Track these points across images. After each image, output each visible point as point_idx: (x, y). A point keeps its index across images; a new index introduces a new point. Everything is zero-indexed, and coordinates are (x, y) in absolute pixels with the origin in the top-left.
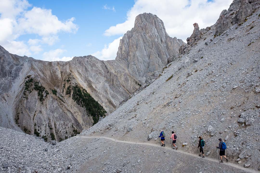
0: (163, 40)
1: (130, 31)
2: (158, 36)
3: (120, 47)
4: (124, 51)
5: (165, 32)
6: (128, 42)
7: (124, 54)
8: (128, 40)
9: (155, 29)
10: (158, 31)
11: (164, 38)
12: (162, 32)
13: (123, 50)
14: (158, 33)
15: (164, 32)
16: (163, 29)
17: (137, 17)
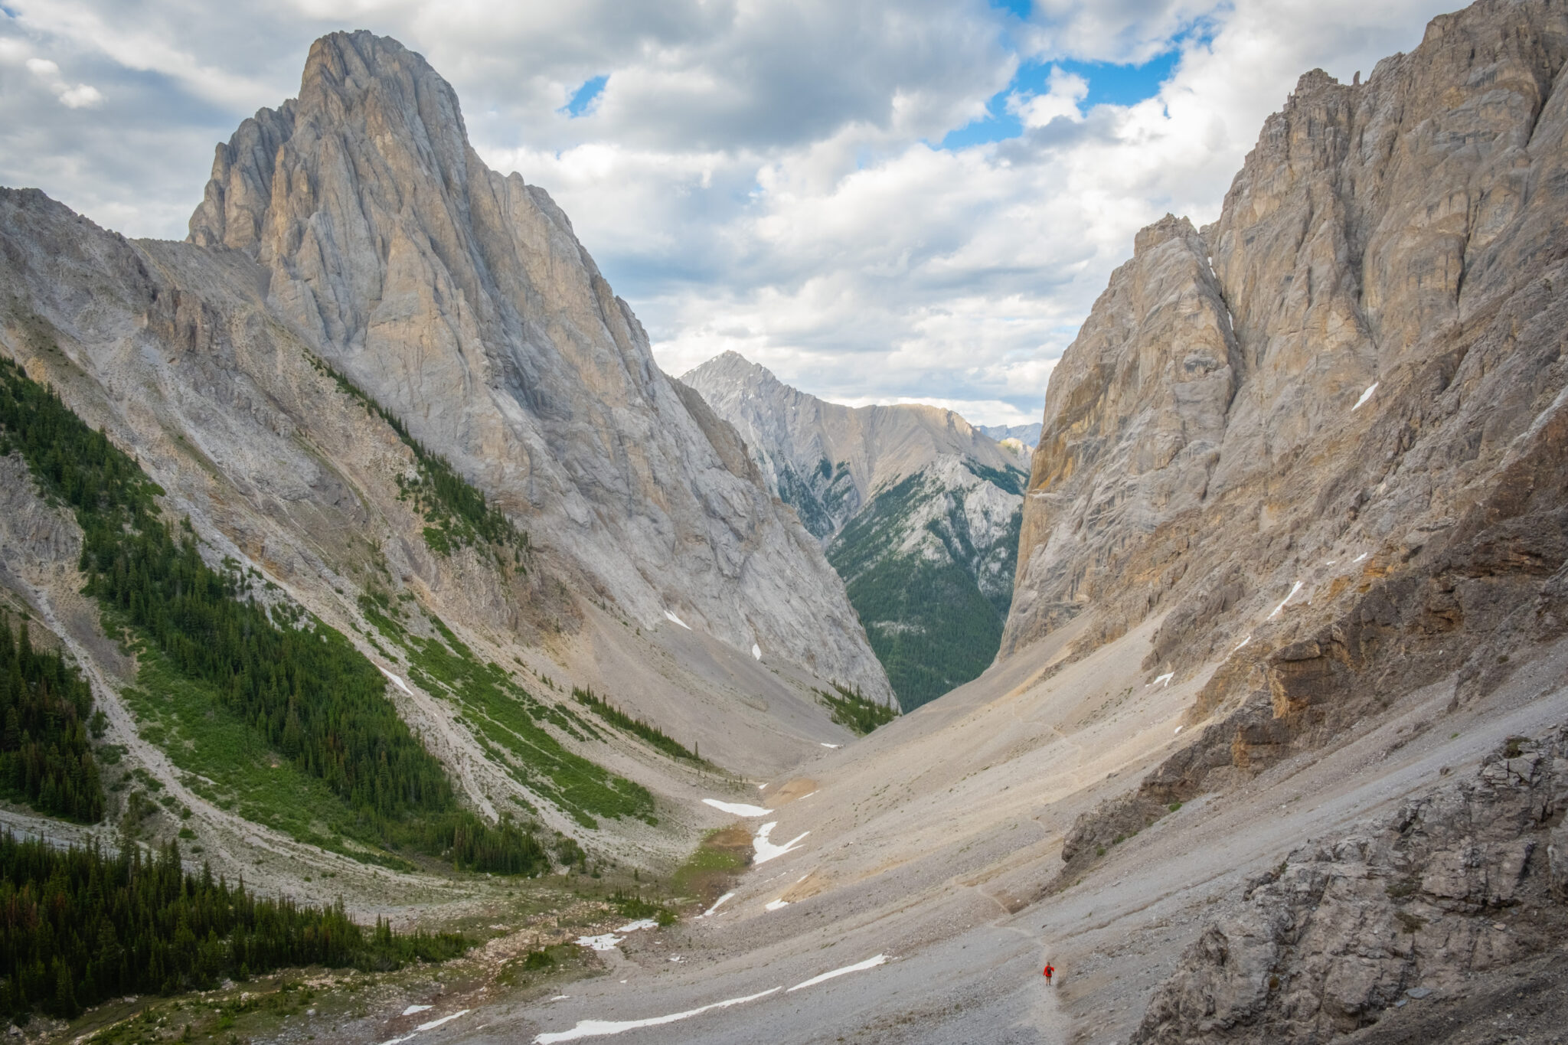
0: (455, 179)
1: (275, 109)
2: (428, 154)
3: (214, 182)
4: (241, 207)
5: (465, 143)
6: (262, 163)
7: (236, 220)
8: (260, 154)
9: (418, 119)
10: (431, 131)
11: (459, 172)
12: (451, 142)
13: (234, 199)
14: (431, 143)
15: (458, 142)
16: (455, 128)
17: (319, 47)
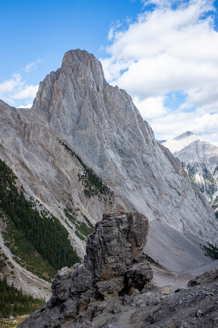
0: (100, 88)
1: (55, 72)
2: (93, 82)
3: (39, 92)
4: (45, 98)
5: (104, 78)
6: (51, 86)
7: (44, 101)
8: (51, 84)
9: (91, 72)
10: (95, 75)
11: (101, 86)
12: (100, 78)
13: (43, 96)
14: (94, 79)
15: (101, 78)
16: (101, 74)
17: (66, 54)
